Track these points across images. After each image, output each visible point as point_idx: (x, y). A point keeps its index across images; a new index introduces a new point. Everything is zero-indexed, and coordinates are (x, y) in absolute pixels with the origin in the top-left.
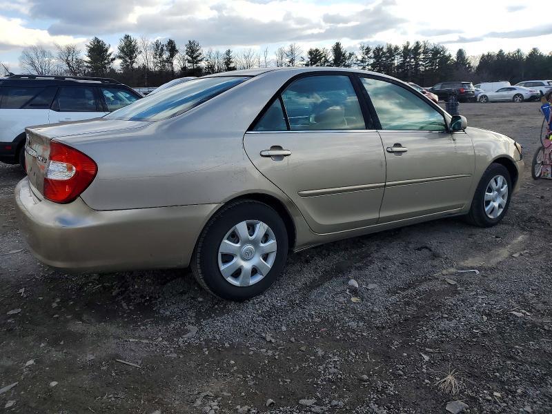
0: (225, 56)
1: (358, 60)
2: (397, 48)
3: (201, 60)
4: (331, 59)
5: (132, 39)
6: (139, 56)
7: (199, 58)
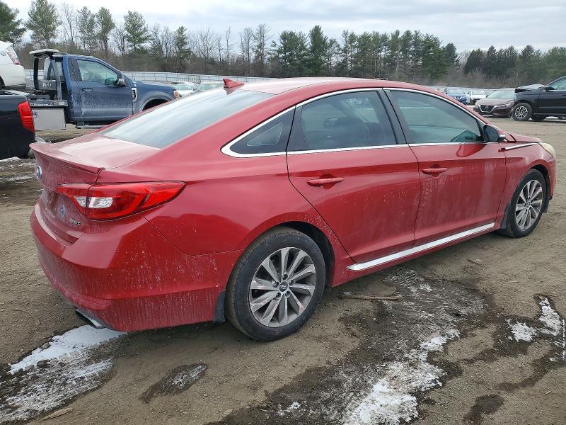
0: (177, 35)
1: (340, 49)
2: (385, 38)
3: (146, 39)
4: (308, 47)
5: (49, 4)
6: (59, 28)
7: (143, 36)
